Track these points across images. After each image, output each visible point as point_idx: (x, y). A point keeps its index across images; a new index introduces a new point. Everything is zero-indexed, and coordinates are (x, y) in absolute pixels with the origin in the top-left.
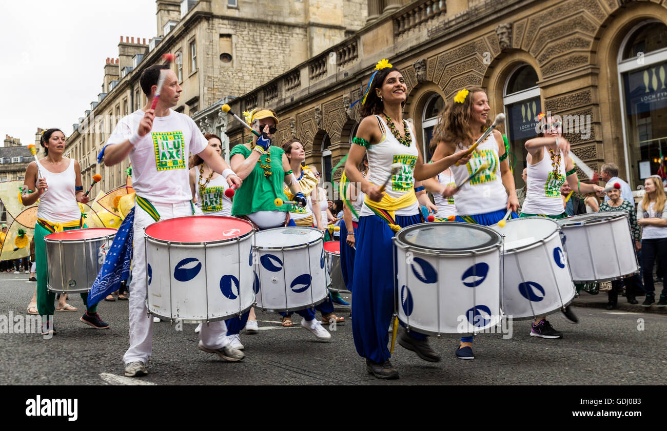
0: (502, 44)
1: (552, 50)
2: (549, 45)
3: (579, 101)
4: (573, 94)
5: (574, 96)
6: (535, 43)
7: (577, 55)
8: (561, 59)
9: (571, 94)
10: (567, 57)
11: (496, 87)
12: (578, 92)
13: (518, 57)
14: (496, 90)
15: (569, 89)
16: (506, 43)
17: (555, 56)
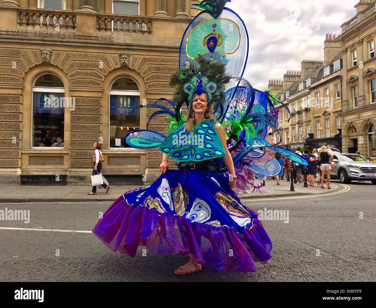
0: (45, 59)
1: (79, 74)
2: (77, 70)
3: (93, 103)
4: (90, 98)
5: (90, 99)
6: (67, 66)
7: (95, 81)
8: (84, 80)
9: (88, 98)
10: (88, 80)
11: (31, 80)
12: (93, 98)
13: (51, 69)
14: (31, 82)
15: (87, 95)
16: (48, 60)
17: (80, 77)
